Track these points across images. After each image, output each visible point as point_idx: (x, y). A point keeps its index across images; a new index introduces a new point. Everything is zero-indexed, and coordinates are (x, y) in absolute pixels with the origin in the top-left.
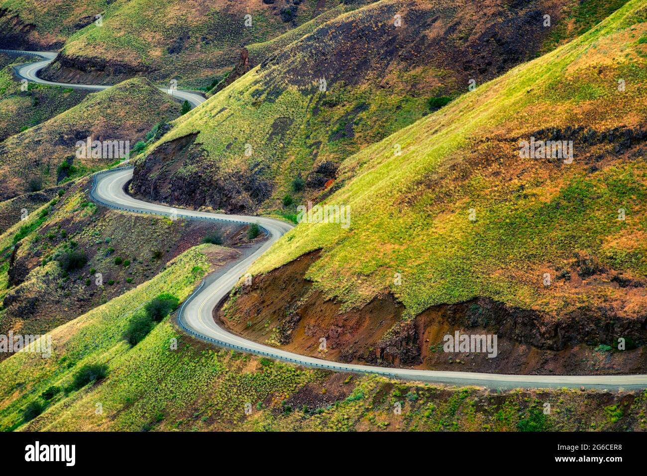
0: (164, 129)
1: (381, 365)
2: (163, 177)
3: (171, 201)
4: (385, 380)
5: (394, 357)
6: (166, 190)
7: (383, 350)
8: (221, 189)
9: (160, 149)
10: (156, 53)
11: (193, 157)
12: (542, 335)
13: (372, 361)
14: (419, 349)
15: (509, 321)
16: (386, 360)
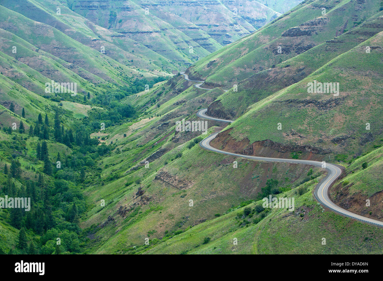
0: (215, 99)
1: (244, 154)
2: (212, 110)
3: (213, 116)
4: (243, 158)
5: (247, 153)
6: (212, 114)
7: (244, 151)
8: (225, 113)
9: (212, 104)
10: (226, 82)
11: (219, 105)
12: (281, 149)
13: (242, 154)
14: (253, 151)
15: (274, 145)
16: (245, 153)
